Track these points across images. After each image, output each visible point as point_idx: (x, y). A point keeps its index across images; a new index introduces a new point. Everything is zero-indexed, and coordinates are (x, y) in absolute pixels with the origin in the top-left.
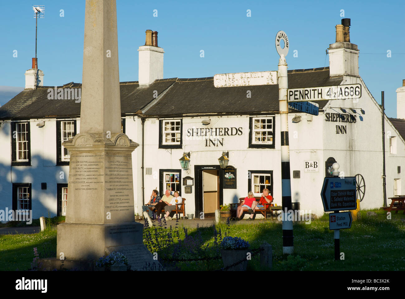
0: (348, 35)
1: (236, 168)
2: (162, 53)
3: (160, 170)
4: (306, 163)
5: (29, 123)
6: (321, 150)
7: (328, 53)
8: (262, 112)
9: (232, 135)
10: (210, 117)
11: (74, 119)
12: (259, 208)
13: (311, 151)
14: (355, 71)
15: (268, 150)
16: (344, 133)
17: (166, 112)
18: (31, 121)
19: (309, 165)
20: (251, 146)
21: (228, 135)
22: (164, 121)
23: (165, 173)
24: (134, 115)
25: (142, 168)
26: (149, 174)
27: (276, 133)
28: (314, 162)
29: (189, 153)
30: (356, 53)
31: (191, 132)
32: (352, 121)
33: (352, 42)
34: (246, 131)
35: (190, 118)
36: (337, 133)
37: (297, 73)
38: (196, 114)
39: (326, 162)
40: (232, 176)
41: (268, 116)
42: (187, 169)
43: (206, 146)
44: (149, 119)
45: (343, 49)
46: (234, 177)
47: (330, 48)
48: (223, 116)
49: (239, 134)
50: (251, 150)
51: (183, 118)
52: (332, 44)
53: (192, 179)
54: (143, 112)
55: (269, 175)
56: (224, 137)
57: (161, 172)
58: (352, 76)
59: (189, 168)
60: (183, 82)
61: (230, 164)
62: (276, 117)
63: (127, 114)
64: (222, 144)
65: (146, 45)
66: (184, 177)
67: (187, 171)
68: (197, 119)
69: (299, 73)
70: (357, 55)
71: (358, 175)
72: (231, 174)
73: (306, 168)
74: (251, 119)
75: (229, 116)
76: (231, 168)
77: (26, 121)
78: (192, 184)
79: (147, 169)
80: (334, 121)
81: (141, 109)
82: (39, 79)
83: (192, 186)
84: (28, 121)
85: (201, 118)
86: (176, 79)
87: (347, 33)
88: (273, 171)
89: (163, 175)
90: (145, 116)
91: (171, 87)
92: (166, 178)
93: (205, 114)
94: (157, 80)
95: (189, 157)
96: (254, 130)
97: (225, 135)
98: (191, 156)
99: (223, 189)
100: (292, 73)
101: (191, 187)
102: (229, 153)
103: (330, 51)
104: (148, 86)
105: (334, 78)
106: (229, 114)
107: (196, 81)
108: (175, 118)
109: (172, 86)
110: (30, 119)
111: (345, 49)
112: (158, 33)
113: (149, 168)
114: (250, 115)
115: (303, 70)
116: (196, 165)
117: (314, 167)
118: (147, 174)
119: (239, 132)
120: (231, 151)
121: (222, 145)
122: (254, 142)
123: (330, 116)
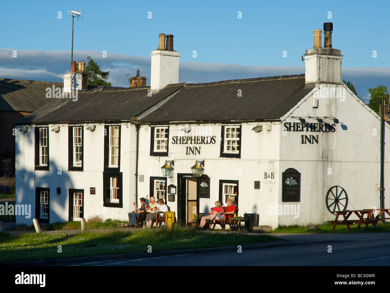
0: (329, 40)
1: (209, 177)
2: (176, 56)
3: (151, 177)
4: (265, 173)
5: (48, 128)
6: (277, 160)
7: (304, 60)
8: (231, 121)
9: (207, 143)
10: (191, 125)
11: (82, 125)
12: (219, 218)
13: (270, 161)
14: (335, 78)
15: (235, 160)
16: (315, 142)
17: (158, 119)
18: (50, 125)
19: (268, 175)
20: (223, 155)
21: (204, 143)
22: (155, 128)
23: (155, 181)
24: (128, 122)
25: (135, 175)
26: (142, 181)
27: (242, 142)
28: (272, 173)
29: (173, 160)
30: (337, 59)
31: (175, 139)
32: (328, 130)
33: (333, 47)
34: (218, 139)
35: (175, 125)
36: (303, 143)
37: (283, 79)
38: (179, 122)
39: (283, 173)
40: (206, 185)
41: (236, 125)
42: (172, 177)
43: (187, 154)
44: (143, 126)
45: (316, 55)
46: (207, 186)
47: (306, 54)
48: (201, 124)
49: (212, 143)
50: (222, 159)
51: (170, 125)
52: (308, 50)
53: (175, 187)
54: (139, 118)
55: (236, 185)
56: (201, 145)
57: (152, 179)
58: (329, 83)
59: (174, 177)
60: (189, 87)
61: (205, 173)
62: (242, 126)
63: (122, 120)
64: (199, 152)
65: (158, 49)
66: (169, 185)
67: (171, 179)
68: (181, 127)
69: (285, 79)
70: (339, 61)
71: (337, 187)
72: (205, 183)
73: (265, 178)
74: (223, 128)
75: (206, 124)
76: (205, 176)
77: (45, 126)
78: (175, 193)
79: (140, 176)
80: (297, 130)
81: (136, 116)
82: (77, 83)
83: (175, 194)
84: (47, 126)
85: (183, 125)
86: (184, 85)
87: (328, 38)
88: (238, 181)
89: (153, 182)
90: (140, 123)
91: (177, 92)
92: (156, 185)
93: (187, 122)
94: (169, 85)
95: (173, 165)
96: (226, 139)
97: (202, 143)
98: (174, 164)
99: (200, 198)
100: (279, 79)
101: (173, 196)
102: (205, 162)
103: (306, 57)
104: (158, 91)
105: (309, 85)
106: (205, 122)
107: (200, 86)
108: (163, 126)
109: (179, 91)
110: (49, 125)
111: (319, 56)
112: (173, 36)
113: (142, 175)
114: (222, 124)
115: (289, 76)
116: (178, 173)
117: (272, 178)
118: (140, 181)
119: (213, 141)
120: (206, 159)
121: (200, 154)
122: (226, 151)
123: (292, 125)
